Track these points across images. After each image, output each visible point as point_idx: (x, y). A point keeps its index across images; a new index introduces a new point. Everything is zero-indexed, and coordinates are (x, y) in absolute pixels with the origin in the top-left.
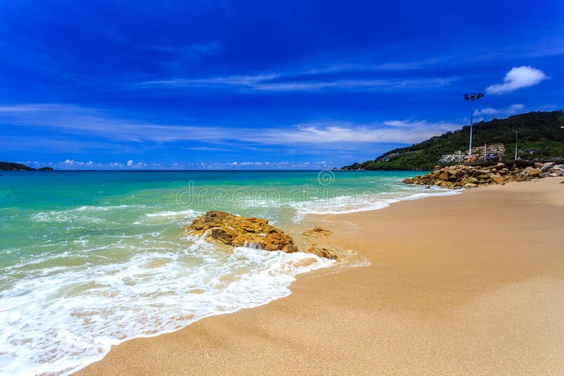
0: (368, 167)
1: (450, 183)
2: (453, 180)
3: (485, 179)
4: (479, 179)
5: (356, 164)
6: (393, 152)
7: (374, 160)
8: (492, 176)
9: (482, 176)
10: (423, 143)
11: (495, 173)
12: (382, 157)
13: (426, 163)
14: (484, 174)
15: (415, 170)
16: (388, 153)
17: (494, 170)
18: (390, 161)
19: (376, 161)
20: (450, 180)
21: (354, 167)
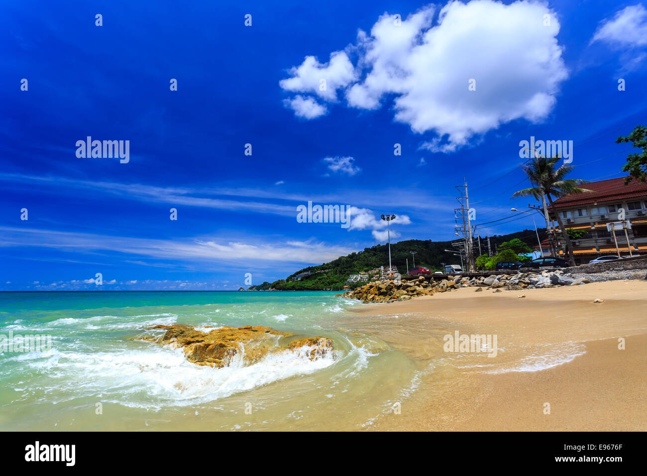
0: (279, 287)
1: (382, 297)
2: (384, 294)
3: (412, 291)
4: (408, 291)
5: (265, 284)
6: (305, 270)
7: (285, 279)
8: (418, 289)
9: (409, 289)
10: (332, 263)
11: (418, 285)
12: (294, 276)
13: (336, 283)
14: (411, 286)
15: (326, 290)
16: (300, 272)
17: (417, 283)
18: (302, 280)
19: (288, 280)
20: (381, 294)
21: (264, 287)
